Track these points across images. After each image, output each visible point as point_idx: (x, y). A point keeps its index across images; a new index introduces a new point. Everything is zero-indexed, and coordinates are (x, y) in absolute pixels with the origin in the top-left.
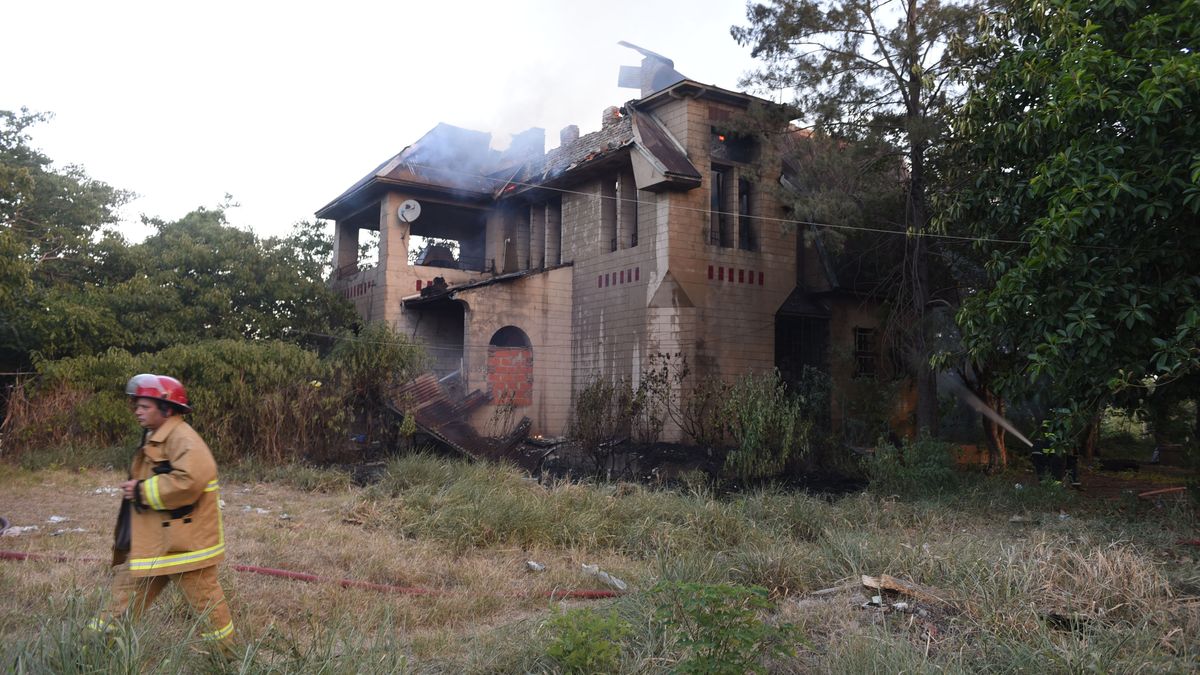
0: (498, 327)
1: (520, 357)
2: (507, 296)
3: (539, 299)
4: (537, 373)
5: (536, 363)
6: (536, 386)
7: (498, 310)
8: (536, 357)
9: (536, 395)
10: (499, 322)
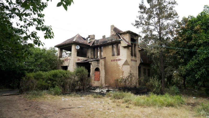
0: (96, 68)
1: (99, 73)
2: (97, 63)
3: (101, 63)
4: (101, 75)
5: (101, 74)
6: (101, 77)
7: (96, 65)
8: (101, 73)
9: (101, 79)
10: (96, 67)
